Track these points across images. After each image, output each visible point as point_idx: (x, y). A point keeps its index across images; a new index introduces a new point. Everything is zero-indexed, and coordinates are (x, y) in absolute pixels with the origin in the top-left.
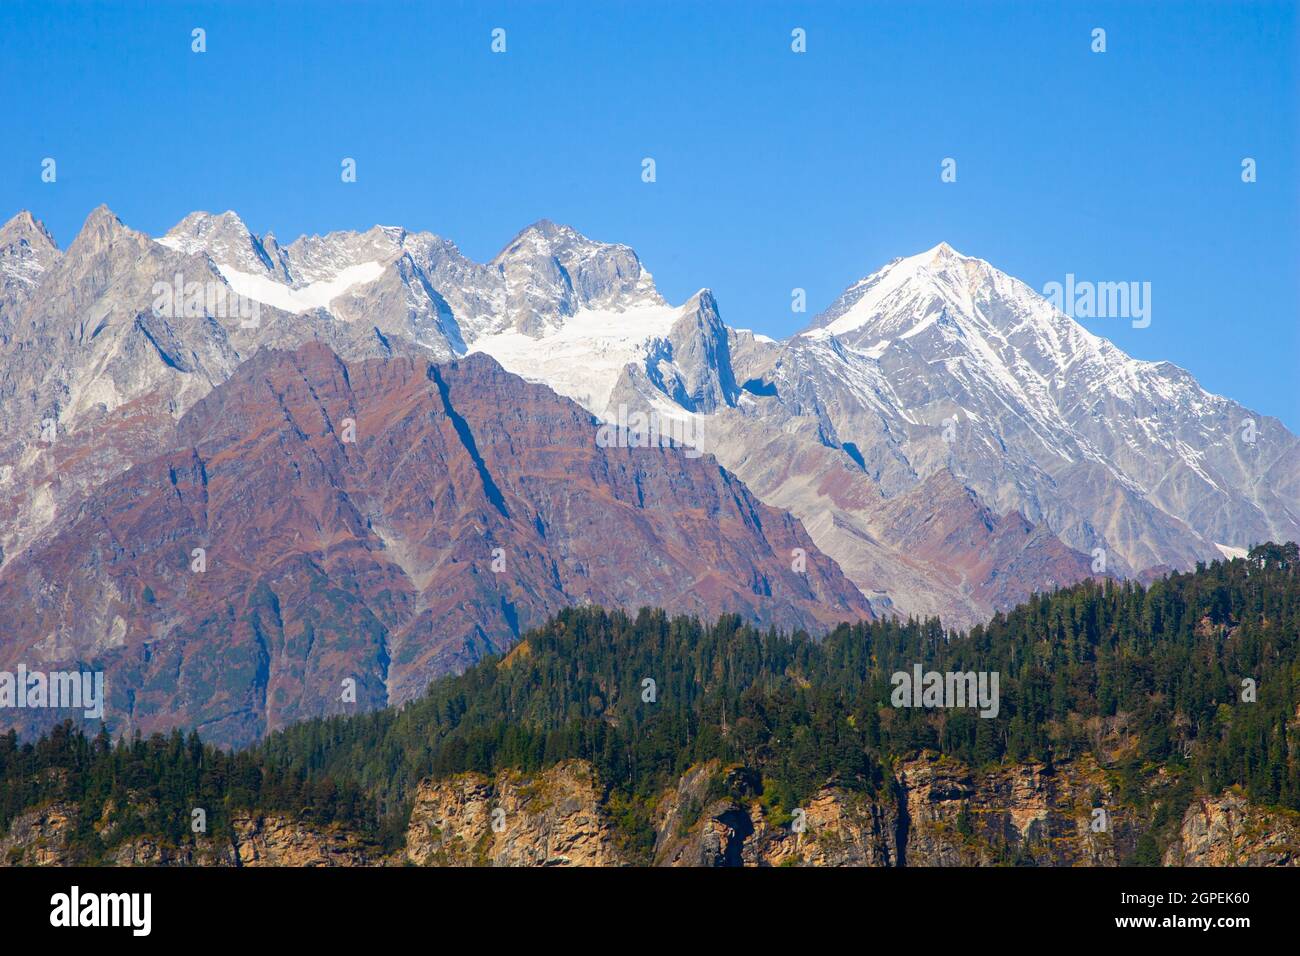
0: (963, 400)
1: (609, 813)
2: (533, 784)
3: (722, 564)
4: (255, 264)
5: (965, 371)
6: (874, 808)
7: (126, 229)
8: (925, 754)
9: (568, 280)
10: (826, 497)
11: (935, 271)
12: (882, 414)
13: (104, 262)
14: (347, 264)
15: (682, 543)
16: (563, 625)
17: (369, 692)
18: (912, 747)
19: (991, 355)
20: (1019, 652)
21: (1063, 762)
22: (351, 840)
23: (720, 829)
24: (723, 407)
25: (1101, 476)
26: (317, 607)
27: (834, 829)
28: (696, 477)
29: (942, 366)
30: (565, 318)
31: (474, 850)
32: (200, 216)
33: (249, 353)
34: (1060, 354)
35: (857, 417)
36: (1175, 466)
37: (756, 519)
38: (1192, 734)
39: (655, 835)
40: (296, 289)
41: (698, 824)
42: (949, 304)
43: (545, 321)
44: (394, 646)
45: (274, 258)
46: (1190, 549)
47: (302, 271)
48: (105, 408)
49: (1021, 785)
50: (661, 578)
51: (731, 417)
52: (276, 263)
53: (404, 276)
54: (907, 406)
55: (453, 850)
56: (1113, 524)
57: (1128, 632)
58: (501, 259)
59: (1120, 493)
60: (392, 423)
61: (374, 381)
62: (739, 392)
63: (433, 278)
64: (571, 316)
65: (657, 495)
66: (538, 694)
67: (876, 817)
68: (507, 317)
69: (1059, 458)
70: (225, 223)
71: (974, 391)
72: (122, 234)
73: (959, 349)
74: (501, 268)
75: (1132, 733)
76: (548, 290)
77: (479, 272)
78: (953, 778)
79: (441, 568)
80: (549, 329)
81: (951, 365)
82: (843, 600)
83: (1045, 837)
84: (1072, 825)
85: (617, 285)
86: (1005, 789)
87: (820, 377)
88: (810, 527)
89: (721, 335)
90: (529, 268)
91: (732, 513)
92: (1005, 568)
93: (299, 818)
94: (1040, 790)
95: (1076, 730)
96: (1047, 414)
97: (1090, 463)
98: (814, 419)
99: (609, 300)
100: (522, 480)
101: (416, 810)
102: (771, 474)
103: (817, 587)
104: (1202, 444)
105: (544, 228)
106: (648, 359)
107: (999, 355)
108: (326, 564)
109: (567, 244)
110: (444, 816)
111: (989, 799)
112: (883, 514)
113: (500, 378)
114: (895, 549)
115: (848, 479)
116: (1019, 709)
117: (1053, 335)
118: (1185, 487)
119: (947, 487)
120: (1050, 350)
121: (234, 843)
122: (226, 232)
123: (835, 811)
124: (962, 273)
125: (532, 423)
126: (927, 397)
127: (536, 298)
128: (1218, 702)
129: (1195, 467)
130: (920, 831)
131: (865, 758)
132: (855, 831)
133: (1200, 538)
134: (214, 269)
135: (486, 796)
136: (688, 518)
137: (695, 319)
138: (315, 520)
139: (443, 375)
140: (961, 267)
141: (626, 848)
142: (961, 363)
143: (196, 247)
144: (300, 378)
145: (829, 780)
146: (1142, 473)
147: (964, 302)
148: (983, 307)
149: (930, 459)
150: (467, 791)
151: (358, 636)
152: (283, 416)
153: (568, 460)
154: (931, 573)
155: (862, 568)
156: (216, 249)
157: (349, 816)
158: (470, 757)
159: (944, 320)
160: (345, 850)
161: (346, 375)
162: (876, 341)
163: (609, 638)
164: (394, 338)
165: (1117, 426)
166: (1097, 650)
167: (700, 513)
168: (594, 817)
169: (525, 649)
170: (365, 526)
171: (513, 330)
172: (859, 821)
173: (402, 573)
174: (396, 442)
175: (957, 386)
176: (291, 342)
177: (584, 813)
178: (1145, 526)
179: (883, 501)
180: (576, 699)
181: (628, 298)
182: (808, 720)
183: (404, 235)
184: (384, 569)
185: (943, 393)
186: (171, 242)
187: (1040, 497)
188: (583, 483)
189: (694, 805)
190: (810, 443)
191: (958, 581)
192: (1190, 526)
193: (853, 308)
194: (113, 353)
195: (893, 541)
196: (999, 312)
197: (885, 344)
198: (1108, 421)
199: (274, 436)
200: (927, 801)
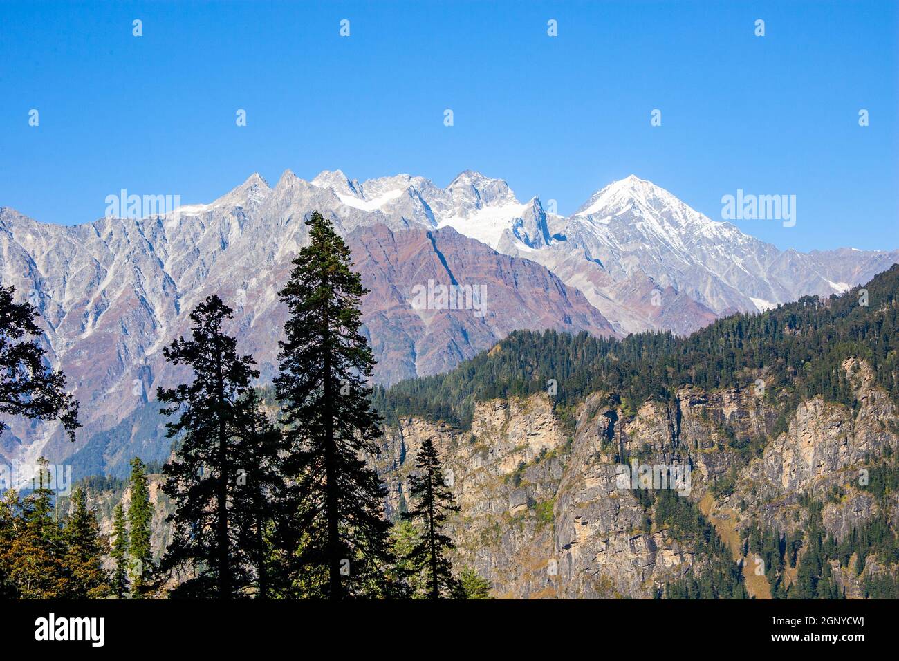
0: (643, 240)
1: (557, 413)
2: (524, 402)
3: (551, 311)
4: (350, 192)
5: (644, 228)
6: (668, 409)
7: (298, 179)
8: (687, 386)
9: (479, 194)
10: (590, 282)
11: (630, 187)
12: (611, 247)
13: (290, 193)
14: (387, 190)
15: (534, 302)
16: (514, 338)
17: (409, 368)
18: (682, 384)
19: (653, 221)
20: (712, 343)
21: (743, 388)
22: (447, 427)
23: (605, 419)
24: (545, 246)
25: (702, 270)
26: (385, 333)
27: (652, 418)
28: (539, 275)
29: (634, 226)
30: (478, 210)
31: (501, 430)
32: (326, 173)
33: (350, 229)
34: (682, 220)
35: (600, 249)
36: (731, 267)
37: (564, 292)
38: (795, 374)
39: (576, 422)
40: (366, 201)
41: (596, 417)
42: (635, 200)
43: (469, 212)
44: (418, 349)
45: (357, 189)
46: (739, 300)
47: (369, 194)
48: (293, 253)
49: (727, 398)
50: (526, 318)
51: (549, 250)
52: (358, 191)
53: (411, 195)
54: (620, 243)
55: (492, 430)
56: (707, 290)
57: (755, 334)
58: (451, 186)
59: (710, 277)
60: (413, 256)
61: (404, 239)
62: (551, 239)
63: (423, 196)
64: (480, 209)
65: (523, 283)
66: (505, 366)
67: (668, 412)
68: (454, 211)
69: (684, 264)
70: (337, 175)
71: (648, 236)
72: (296, 181)
73: (641, 219)
74: (451, 190)
75: (770, 375)
76: (470, 199)
77: (441, 192)
78: (699, 396)
79: (435, 316)
80: (471, 215)
81: (638, 226)
82: (601, 325)
83: (737, 419)
84: (748, 413)
85: (499, 196)
86: (719, 400)
87: (584, 232)
88: (586, 294)
89: (543, 215)
90: (462, 190)
91: (554, 290)
92: (667, 310)
93: (426, 418)
94: (734, 399)
95: (748, 374)
96: (678, 245)
97: (697, 265)
98: (583, 250)
99: (496, 202)
100: (467, 278)
101: (475, 414)
102: (567, 273)
103: (590, 320)
104: (742, 256)
105: (468, 173)
106: (513, 226)
107: (657, 221)
108: (388, 315)
109: (478, 179)
110: (487, 416)
111: (714, 404)
112: (615, 289)
113: (456, 236)
114: (621, 303)
115: (599, 275)
116: (725, 366)
117: (679, 212)
118: (736, 274)
119: (642, 277)
120: (678, 219)
121: (400, 429)
122: (337, 179)
123: (652, 410)
124: (641, 187)
125: (470, 254)
126: (629, 239)
127: (466, 202)
128: (805, 361)
129: (740, 266)
130: (686, 418)
131: (663, 388)
132: (660, 418)
133: (743, 295)
134: (335, 194)
135: (504, 408)
136: (536, 292)
137: (532, 209)
138: (382, 297)
139: (433, 236)
140: (640, 184)
141: (564, 428)
142: (642, 225)
143: (325, 186)
144: (374, 238)
145: (649, 398)
146: (718, 268)
147: (642, 199)
148: (650, 201)
149: (630, 266)
150: (497, 406)
151: (403, 345)
152: (368, 254)
153: (486, 270)
154: (636, 313)
155: (607, 311)
156: (334, 186)
157: (446, 417)
158: (497, 392)
159: (634, 207)
160: (445, 431)
161: (393, 237)
162: (606, 216)
163: (533, 342)
164: (410, 220)
165: (707, 249)
166: (743, 341)
167: (541, 290)
168: (551, 416)
169: (498, 348)
170: (403, 299)
171: (457, 216)
172: (662, 414)
173: (419, 318)
174: (415, 264)
175: (641, 235)
176: (367, 224)
177: (547, 414)
178: (721, 291)
179: (614, 283)
180: (521, 368)
181: (503, 201)
182: (638, 374)
183: (410, 177)
184: (412, 317)
185: (635, 237)
186: (315, 183)
187: (677, 280)
188: (492, 279)
189: (593, 409)
190: (582, 260)
191: (648, 315)
192: (739, 290)
193: (595, 203)
194: (296, 230)
195: (620, 300)
196: (657, 203)
197: (610, 218)
198: (703, 248)
199: (364, 263)
200: (688, 405)
